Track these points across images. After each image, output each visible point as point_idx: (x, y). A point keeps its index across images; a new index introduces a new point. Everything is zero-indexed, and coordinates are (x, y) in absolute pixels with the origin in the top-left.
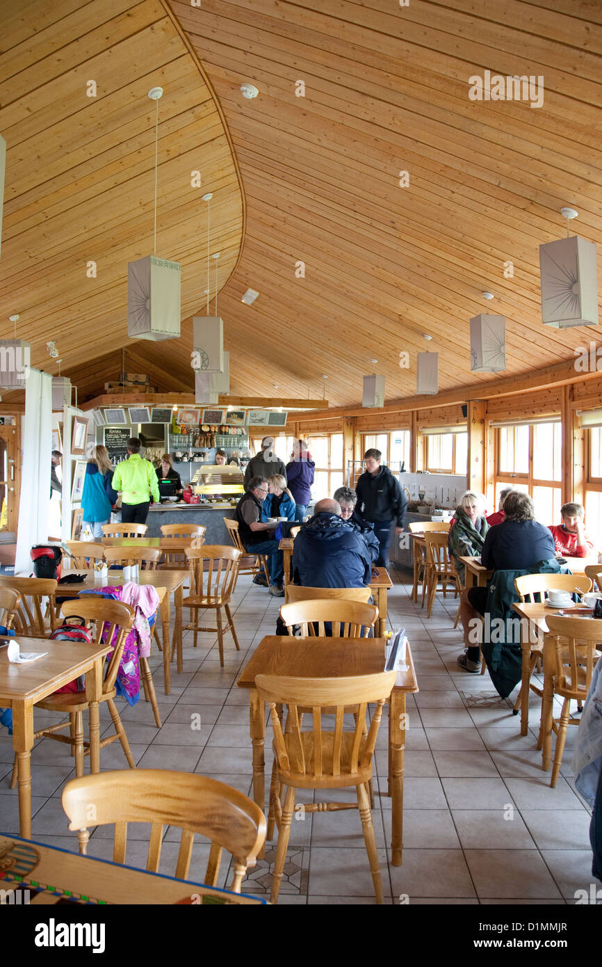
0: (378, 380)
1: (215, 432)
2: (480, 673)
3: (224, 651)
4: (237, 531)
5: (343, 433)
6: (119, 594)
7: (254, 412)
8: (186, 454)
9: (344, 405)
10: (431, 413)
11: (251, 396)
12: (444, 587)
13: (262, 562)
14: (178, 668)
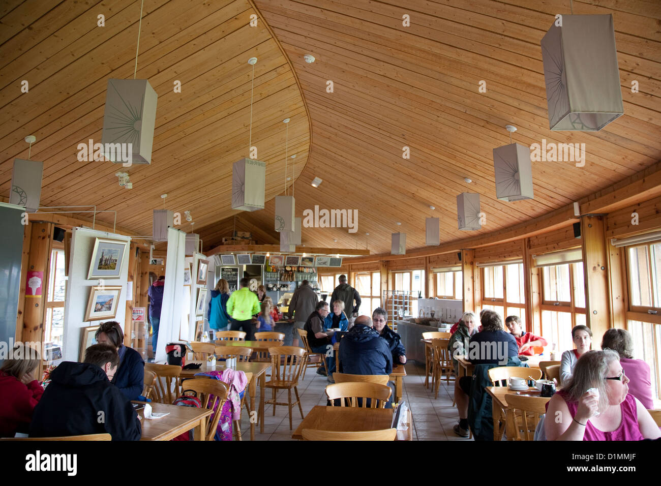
0: (401, 236)
1: (295, 271)
2: (469, 438)
3: (293, 419)
4: (306, 337)
5: (380, 272)
6: (221, 375)
7: (319, 257)
8: (275, 285)
9: (380, 253)
10: (438, 257)
11: (319, 247)
12: (448, 378)
13: (323, 359)
14: (261, 430)
